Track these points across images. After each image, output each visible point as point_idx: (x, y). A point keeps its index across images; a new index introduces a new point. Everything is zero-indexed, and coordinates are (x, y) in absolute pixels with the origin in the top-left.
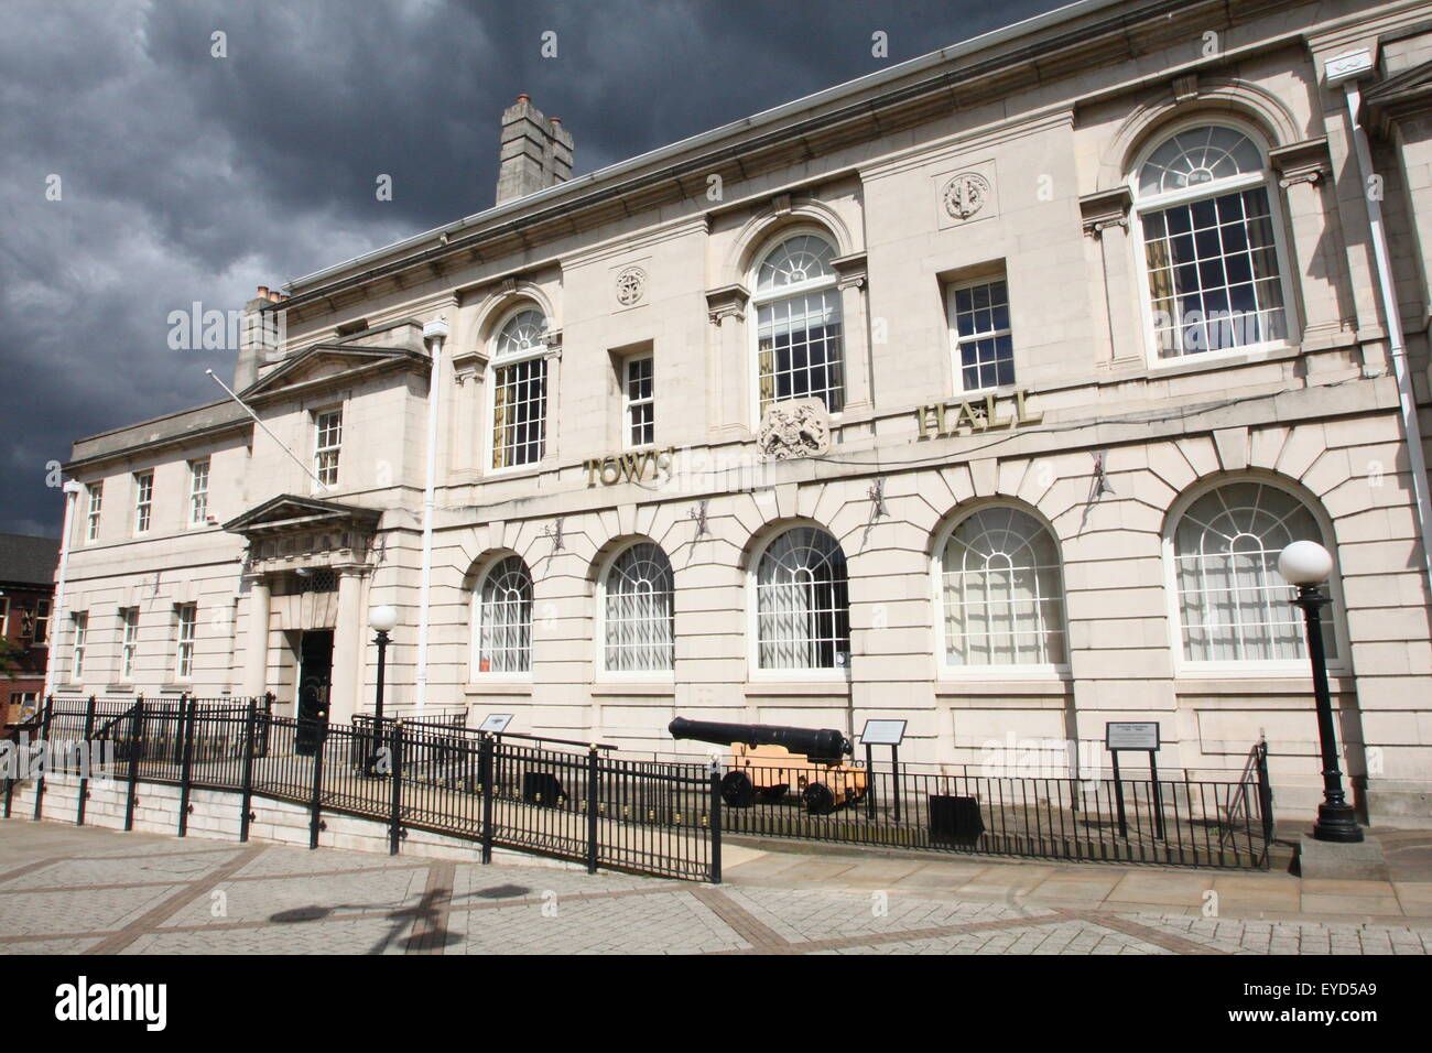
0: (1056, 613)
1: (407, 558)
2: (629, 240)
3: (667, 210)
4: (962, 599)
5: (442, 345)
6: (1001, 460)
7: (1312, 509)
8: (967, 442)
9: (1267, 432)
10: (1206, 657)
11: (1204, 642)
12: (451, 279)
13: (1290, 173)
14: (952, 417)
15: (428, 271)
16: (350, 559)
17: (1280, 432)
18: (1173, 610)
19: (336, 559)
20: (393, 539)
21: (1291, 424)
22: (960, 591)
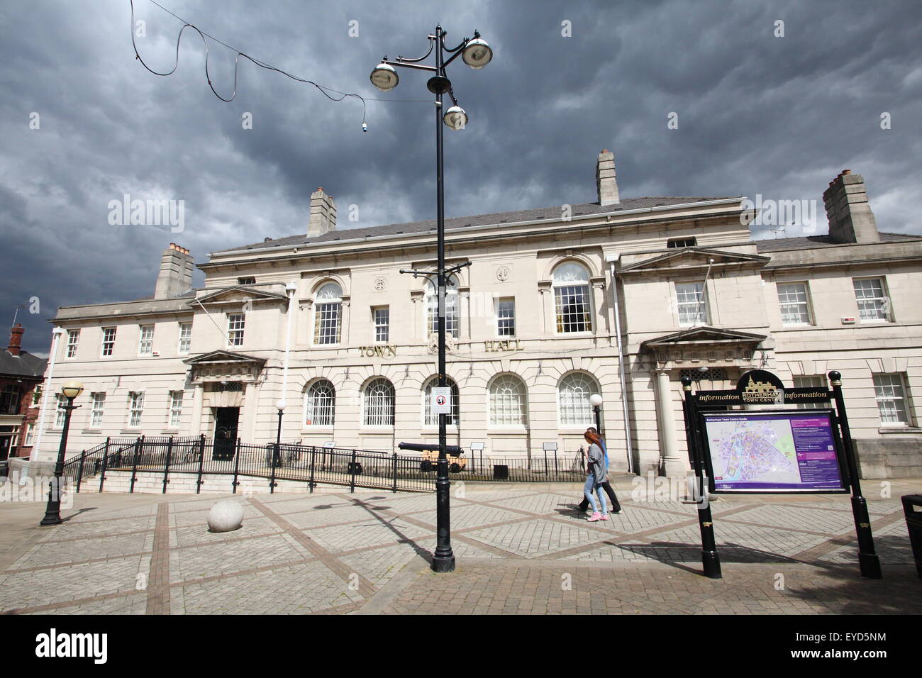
0: (525, 409)
1: (278, 379)
2: (381, 266)
3: (397, 258)
4: (495, 403)
5: (294, 293)
6: (511, 360)
7: (596, 382)
8: (500, 354)
9: (586, 359)
10: (566, 423)
11: (566, 419)
12: (299, 267)
13: (595, 284)
14: (496, 346)
15: (289, 262)
16: (252, 379)
17: (589, 359)
18: (558, 409)
19: (244, 378)
20: (271, 371)
21: (592, 358)
22: (495, 400)
